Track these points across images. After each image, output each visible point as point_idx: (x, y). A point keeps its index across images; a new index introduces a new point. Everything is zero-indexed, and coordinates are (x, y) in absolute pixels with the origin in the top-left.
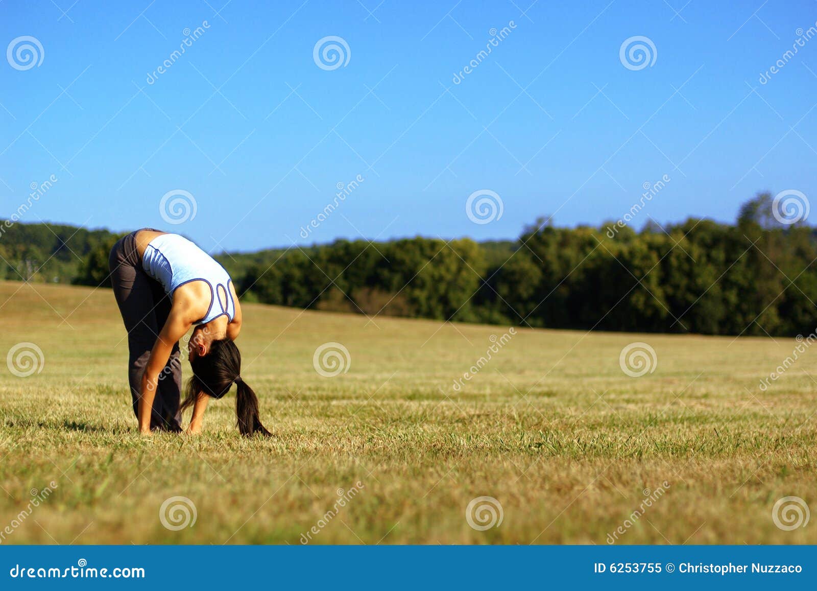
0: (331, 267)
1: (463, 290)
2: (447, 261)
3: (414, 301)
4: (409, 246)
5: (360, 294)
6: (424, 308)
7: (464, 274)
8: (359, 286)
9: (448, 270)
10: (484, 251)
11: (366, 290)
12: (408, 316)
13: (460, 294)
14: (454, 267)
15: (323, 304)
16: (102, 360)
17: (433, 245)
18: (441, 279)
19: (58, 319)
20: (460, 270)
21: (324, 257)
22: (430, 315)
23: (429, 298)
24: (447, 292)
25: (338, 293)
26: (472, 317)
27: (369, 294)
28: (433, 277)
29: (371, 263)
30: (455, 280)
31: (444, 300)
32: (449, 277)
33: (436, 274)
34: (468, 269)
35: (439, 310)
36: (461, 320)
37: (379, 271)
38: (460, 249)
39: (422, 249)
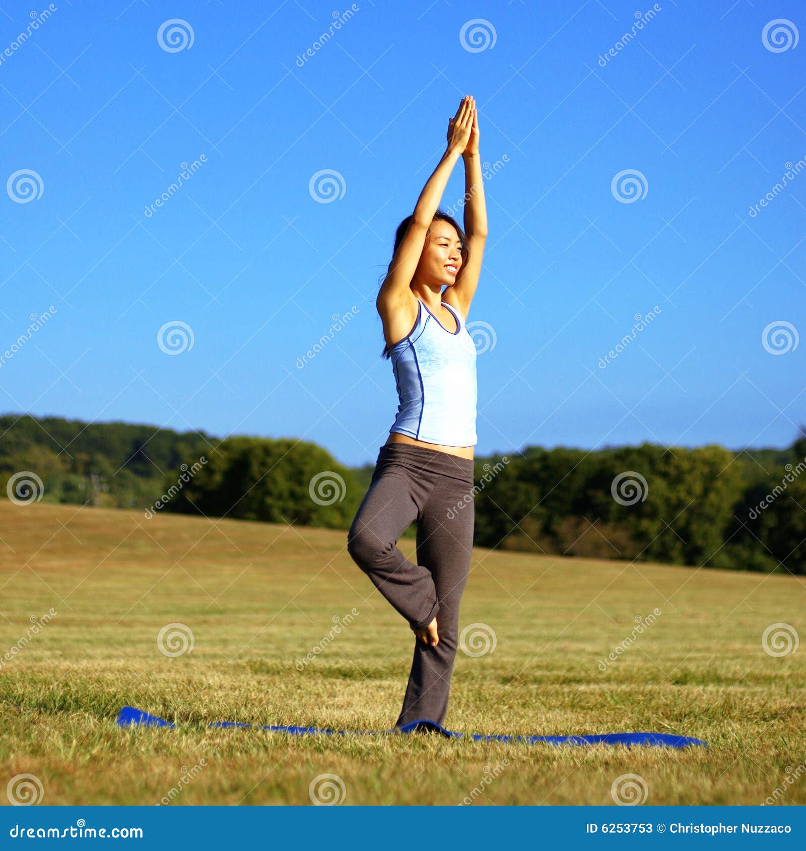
0: (523, 486)
1: (711, 520)
2: (688, 478)
3: (640, 536)
4: (634, 457)
5: (564, 526)
6: (656, 548)
7: (713, 497)
8: (563, 515)
9: (689, 492)
10: (741, 464)
11: (572, 520)
12: (632, 559)
13: (707, 526)
14: (698, 488)
15: (511, 540)
16: (211, 618)
17: (668, 456)
18: (680, 504)
19: (142, 559)
20: (706, 491)
21: (513, 472)
22: (663, 556)
23: (663, 532)
24: (688, 523)
25: (532, 526)
26: (724, 558)
27: (578, 524)
28: (667, 501)
29: (579, 482)
30: (700, 505)
31: (685, 534)
32: (691, 502)
33: (673, 496)
34: (718, 492)
35: (677, 549)
36: (709, 565)
37: (591, 493)
38: (706, 462)
39: (652, 462)
